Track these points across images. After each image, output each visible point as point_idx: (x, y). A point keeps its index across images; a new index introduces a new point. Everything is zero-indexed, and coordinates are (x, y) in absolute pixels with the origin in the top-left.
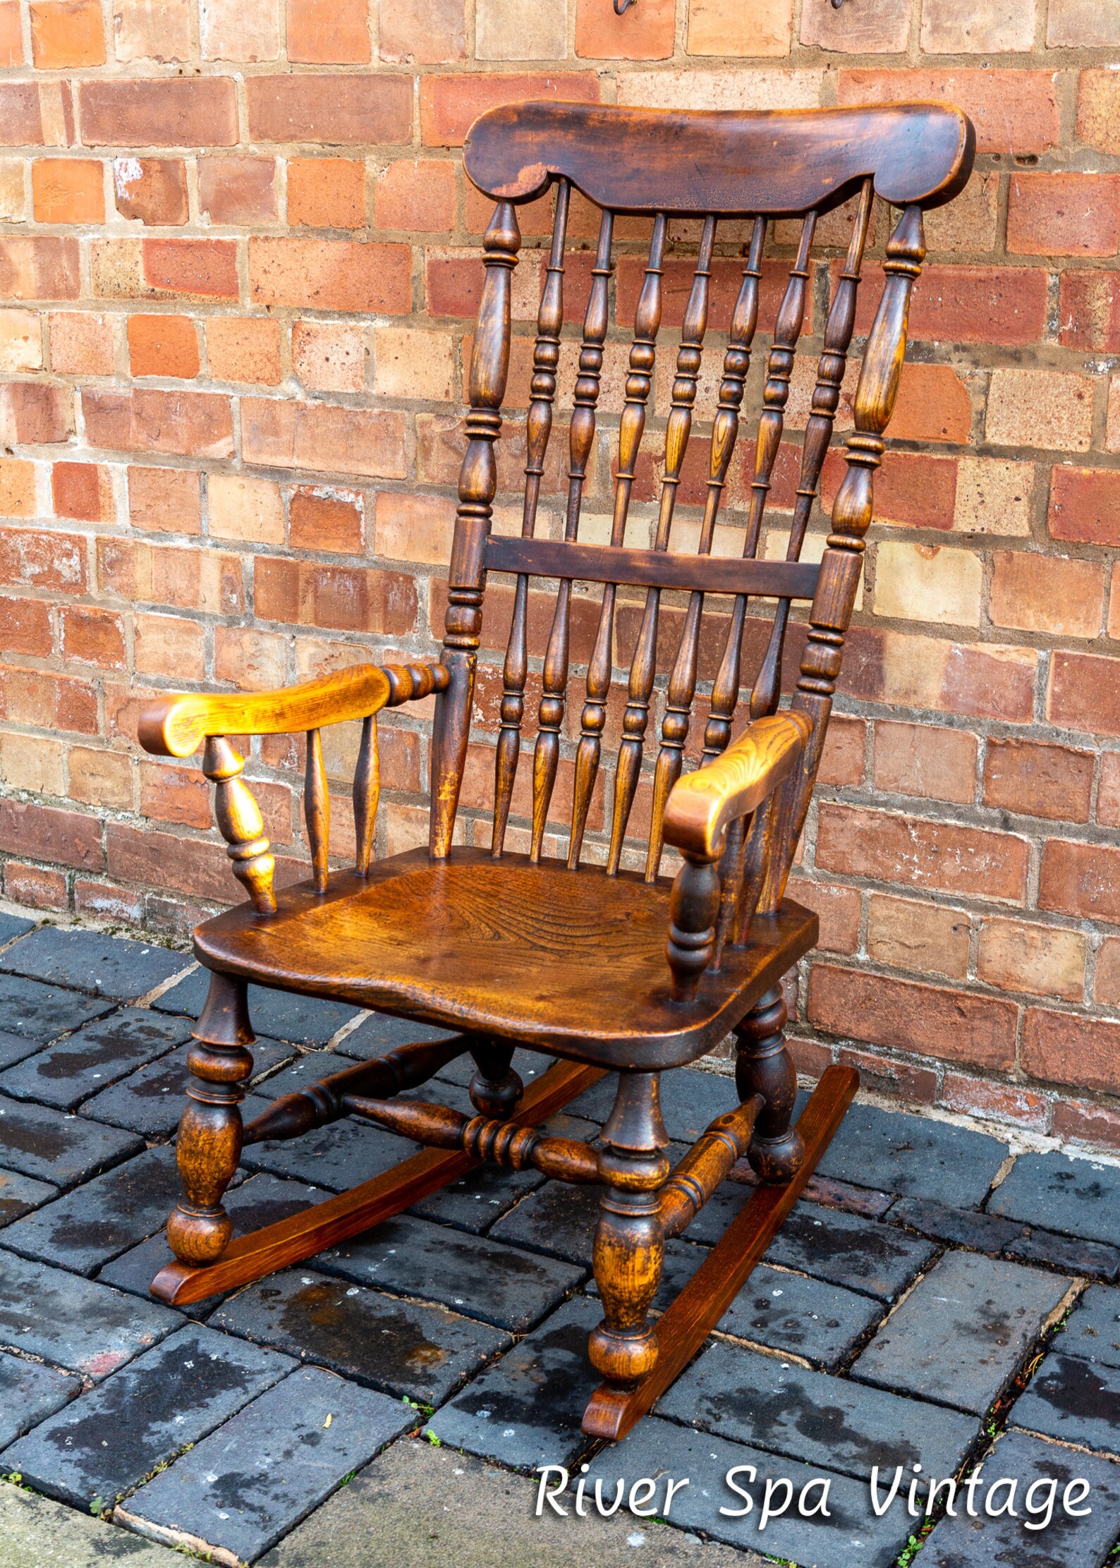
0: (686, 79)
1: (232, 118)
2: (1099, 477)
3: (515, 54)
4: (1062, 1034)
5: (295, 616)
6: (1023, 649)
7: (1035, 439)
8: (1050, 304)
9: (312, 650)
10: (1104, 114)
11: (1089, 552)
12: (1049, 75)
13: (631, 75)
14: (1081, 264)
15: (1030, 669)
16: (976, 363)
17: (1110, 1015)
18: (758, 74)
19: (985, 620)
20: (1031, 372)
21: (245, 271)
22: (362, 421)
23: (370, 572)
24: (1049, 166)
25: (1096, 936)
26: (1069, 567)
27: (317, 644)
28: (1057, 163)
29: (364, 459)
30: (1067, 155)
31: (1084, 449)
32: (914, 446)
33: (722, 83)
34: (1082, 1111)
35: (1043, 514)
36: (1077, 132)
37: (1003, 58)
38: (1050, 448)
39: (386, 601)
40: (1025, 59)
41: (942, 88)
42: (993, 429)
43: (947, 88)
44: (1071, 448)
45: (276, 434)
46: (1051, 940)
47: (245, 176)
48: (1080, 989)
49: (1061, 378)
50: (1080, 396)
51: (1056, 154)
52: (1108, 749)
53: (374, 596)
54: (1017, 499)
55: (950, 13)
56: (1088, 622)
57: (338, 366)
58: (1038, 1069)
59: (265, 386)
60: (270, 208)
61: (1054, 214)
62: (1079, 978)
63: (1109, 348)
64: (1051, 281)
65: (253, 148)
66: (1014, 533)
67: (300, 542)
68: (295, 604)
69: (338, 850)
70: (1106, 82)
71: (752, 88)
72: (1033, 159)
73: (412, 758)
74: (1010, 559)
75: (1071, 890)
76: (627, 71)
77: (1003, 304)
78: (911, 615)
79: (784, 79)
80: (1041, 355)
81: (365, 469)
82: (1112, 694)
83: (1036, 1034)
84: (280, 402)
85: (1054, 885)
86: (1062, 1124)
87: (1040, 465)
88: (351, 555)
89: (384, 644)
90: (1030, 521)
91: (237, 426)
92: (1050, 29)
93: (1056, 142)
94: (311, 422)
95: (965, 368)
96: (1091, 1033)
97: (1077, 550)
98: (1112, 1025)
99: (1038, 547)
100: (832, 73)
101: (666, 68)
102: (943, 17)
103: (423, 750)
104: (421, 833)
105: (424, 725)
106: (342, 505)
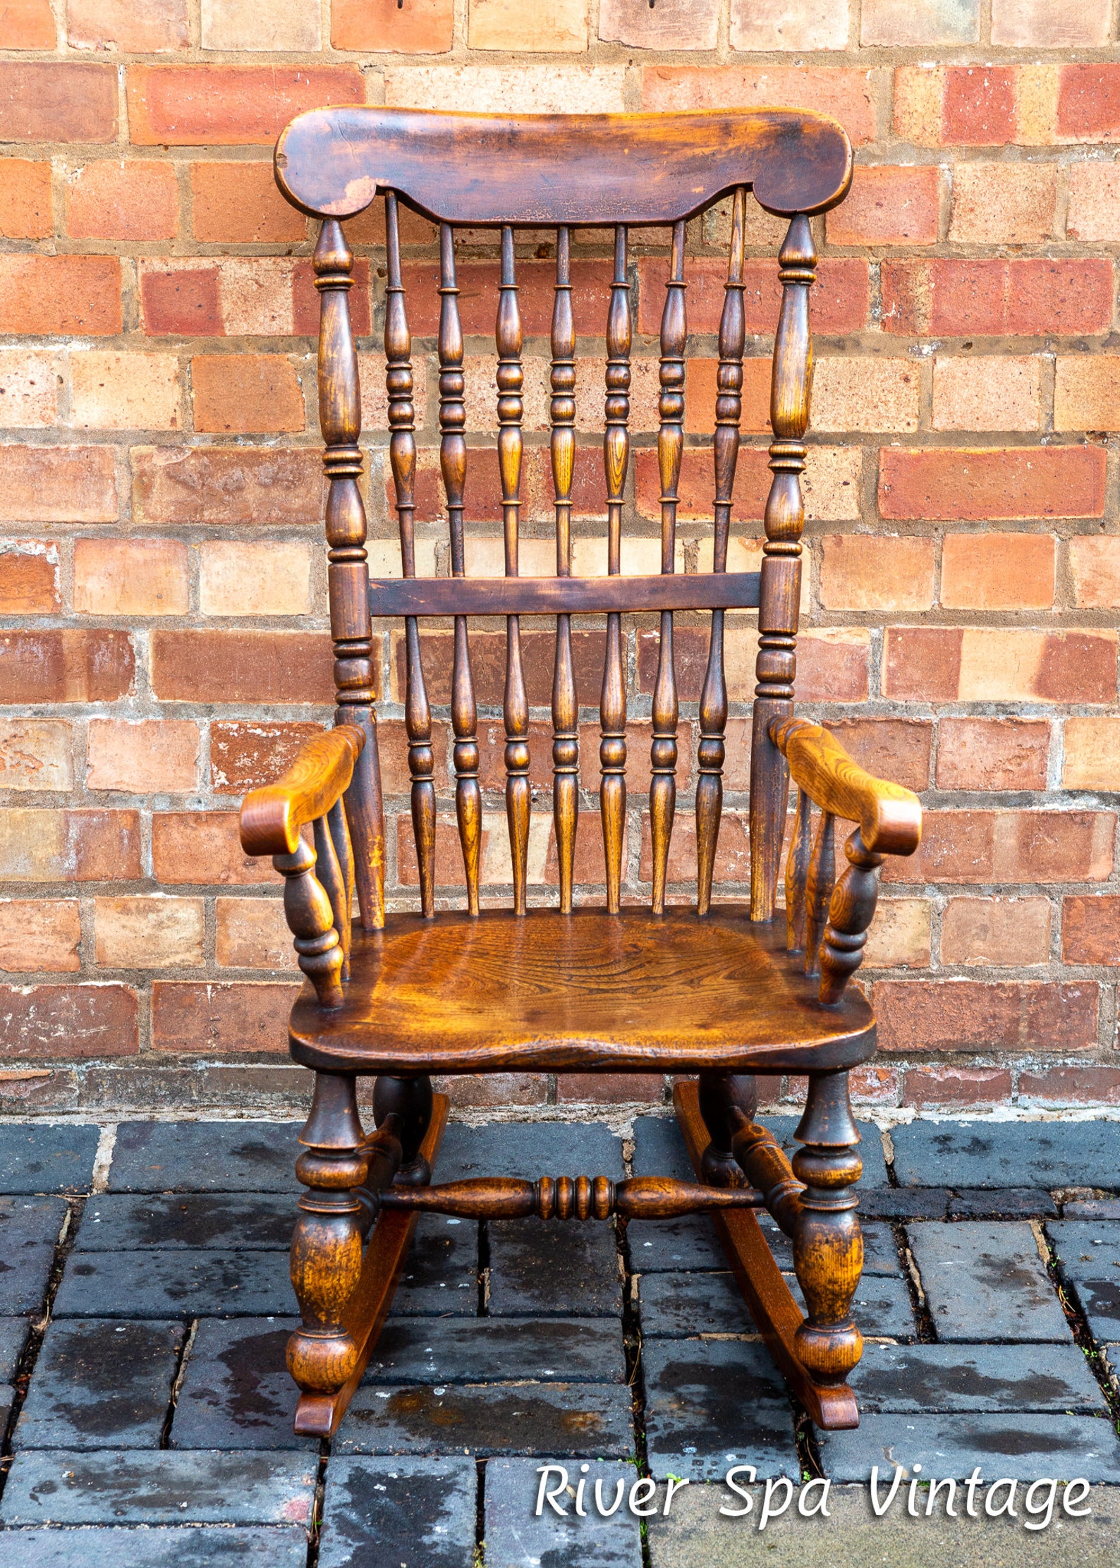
0: (469, 74)
2: (927, 455)
3: (253, 44)
4: (911, 1002)
6: (855, 629)
7: (862, 424)
8: (872, 293)
10: (920, 110)
11: (920, 528)
12: (863, 73)
13: (402, 69)
14: (902, 252)
15: (863, 648)
17: (957, 974)
18: (553, 70)
19: (815, 605)
20: (854, 360)
22: (55, 460)
23: (66, 632)
24: (865, 160)
25: (941, 899)
26: (900, 546)
28: (874, 157)
29: (58, 504)
30: (883, 149)
31: (913, 429)
33: (511, 79)
34: (933, 1075)
35: (870, 492)
36: (893, 126)
37: (816, 56)
38: (878, 431)
39: (90, 663)
40: (841, 57)
41: (755, 85)
42: (819, 418)
43: (759, 84)
44: (899, 429)
46: (895, 911)
48: (927, 953)
49: (887, 363)
50: (907, 380)
51: (872, 147)
52: (944, 716)
53: (75, 661)
54: (846, 483)
55: (760, 11)
56: (920, 595)
57: (19, 399)
58: (888, 1043)
61: (873, 206)
62: (925, 944)
63: (933, 331)
64: (872, 270)
66: (843, 517)
69: (26, 964)
70: (921, 79)
71: (546, 84)
73: (130, 840)
74: (839, 542)
76: (397, 65)
77: (825, 295)
79: (583, 76)
80: (865, 342)
81: (58, 515)
82: (947, 662)
83: (884, 1008)
86: (914, 1093)
87: (867, 449)
88: (40, 616)
89: (88, 713)
90: (859, 505)
92: (864, 29)
93: (873, 137)
96: (940, 995)
97: (907, 527)
98: (961, 983)
99: (868, 529)
100: (634, 69)
101: (444, 62)
102: (753, 15)
103: (146, 829)
104: (144, 925)
105: (145, 799)
106: (27, 559)
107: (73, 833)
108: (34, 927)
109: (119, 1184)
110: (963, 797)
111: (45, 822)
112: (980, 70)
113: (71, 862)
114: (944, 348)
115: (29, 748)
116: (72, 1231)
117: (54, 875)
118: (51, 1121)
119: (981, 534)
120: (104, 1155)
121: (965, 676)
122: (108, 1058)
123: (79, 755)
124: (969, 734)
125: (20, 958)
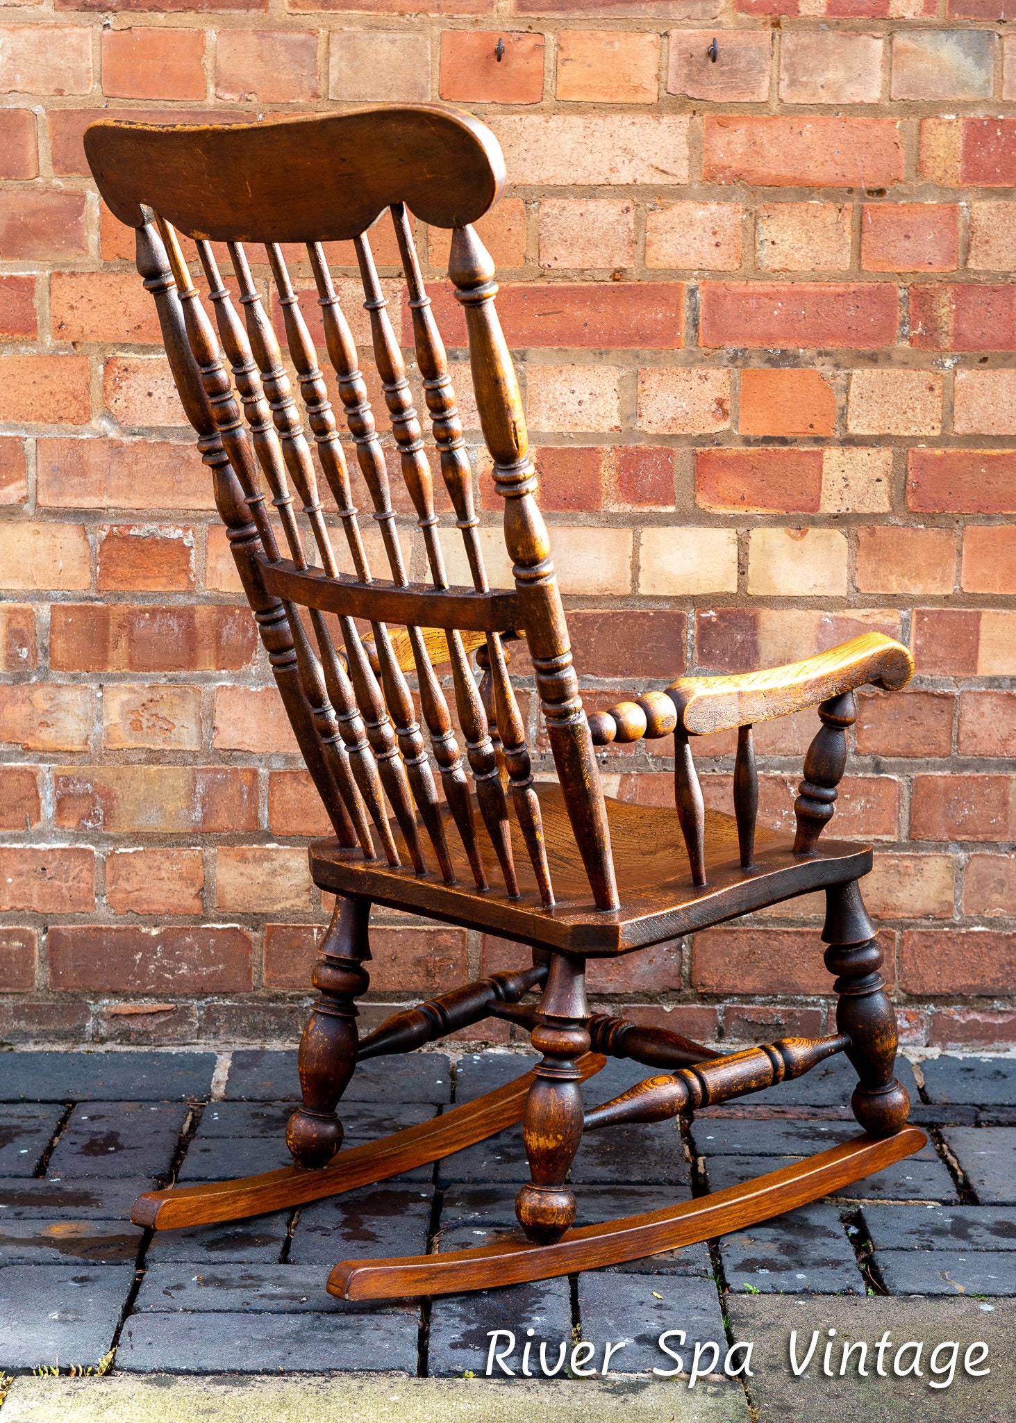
0: (556, 122)
1: (31, 151)
2: (949, 456)
3: (373, 95)
4: (936, 950)
5: (104, 662)
6: (886, 611)
7: (893, 428)
8: (901, 314)
9: (125, 697)
10: (942, 155)
11: (943, 520)
12: (894, 123)
13: (499, 117)
14: (926, 278)
15: (893, 627)
16: (837, 366)
17: (977, 924)
18: (628, 119)
19: (852, 589)
20: (886, 372)
21: (44, 308)
22: (193, 455)
23: (199, 608)
24: (895, 198)
25: (962, 856)
26: (926, 537)
27: (132, 690)
28: (903, 195)
29: (194, 493)
30: (911, 189)
31: (937, 433)
32: (783, 441)
33: (592, 126)
34: (957, 1017)
35: (901, 488)
36: (919, 169)
37: (854, 109)
38: (906, 434)
39: (218, 636)
40: (873, 109)
41: (801, 133)
42: (855, 422)
43: (805, 132)
44: (925, 432)
45: (84, 474)
46: (922, 865)
47: (46, 211)
48: (950, 905)
49: (914, 374)
50: (931, 389)
51: (900, 187)
52: (965, 688)
53: (206, 634)
54: (879, 480)
55: (806, 70)
56: (943, 581)
57: (164, 401)
58: (916, 987)
59: (70, 426)
60: (79, 244)
61: (902, 237)
62: (949, 896)
63: (955, 347)
64: (901, 293)
65: (57, 182)
66: (876, 510)
67: (112, 585)
68: (104, 650)
69: (155, 907)
70: (943, 129)
71: (622, 130)
72: (881, 192)
73: (249, 795)
74: (872, 533)
75: (938, 818)
76: (495, 114)
77: (860, 314)
78: (783, 592)
79: (654, 123)
80: (895, 356)
81: (195, 503)
82: (967, 640)
83: (913, 954)
84: (89, 441)
85: (923, 816)
86: (939, 1033)
87: (897, 450)
88: (176, 593)
89: (216, 680)
90: (890, 499)
91: (31, 469)
92: (894, 85)
93: (902, 178)
94: (129, 459)
95: (828, 371)
96: (963, 943)
97: (931, 519)
98: (980, 932)
99: (897, 521)
100: (697, 119)
101: (535, 112)
102: (800, 73)
103: (264, 787)
104: (259, 873)
105: (266, 758)
106: (167, 542)
107: (200, 788)
108: (163, 874)
109: (235, 1094)
110: (981, 762)
111: (176, 777)
112: (993, 121)
113: (197, 815)
114: (963, 362)
115: (164, 711)
116: (193, 1126)
117: (182, 827)
118: (174, 1050)
119: (997, 526)
120: (221, 1073)
121: (984, 652)
122: (225, 995)
123: (207, 719)
124: (987, 704)
125: (151, 902)
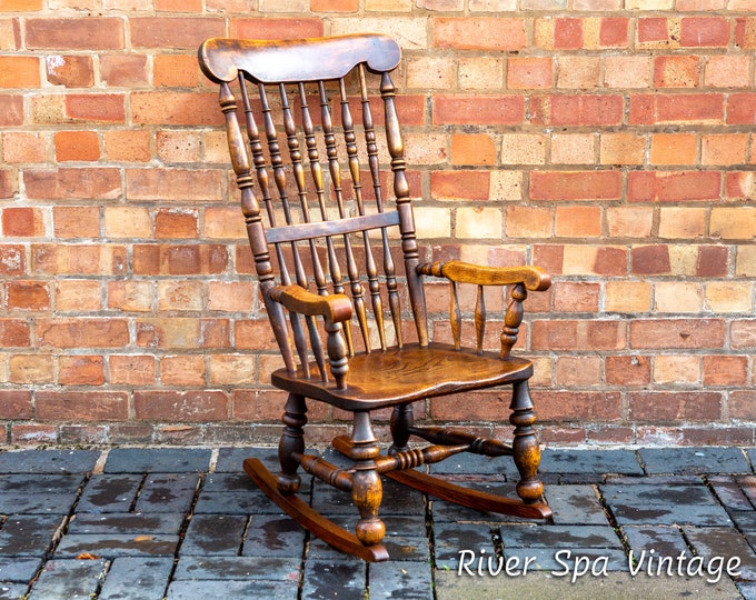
0: (365, 21)
1: (121, 36)
2: (549, 174)
3: (279, 9)
4: (544, 400)
5: (158, 271)
6: (520, 245)
7: (523, 161)
8: (526, 109)
9: (168, 286)
10: (544, 35)
11: (546, 204)
12: (522, 21)
13: (338, 19)
14: (538, 92)
15: (523, 253)
16: (496, 133)
17: (563, 388)
18: (398, 19)
19: (504, 235)
20: (519, 135)
21: (128, 108)
22: (198, 176)
23: (202, 245)
24: (523, 55)
25: (556, 357)
26: (538, 212)
27: (171, 284)
28: (526, 54)
29: (199, 193)
30: (530, 51)
31: (543, 163)
32: (472, 167)
33: (382, 23)
34: (553, 431)
35: (527, 189)
36: (534, 42)
37: (503, 14)
38: (529, 164)
39: (211, 258)
40: (513, 14)
42: (505, 158)
43: (480, 25)
44: (537, 163)
45: (147, 185)
46: (537, 362)
47: (129, 64)
48: (550, 380)
49: (533, 137)
50: (541, 143)
51: (526, 50)
52: (557, 281)
53: (204, 258)
54: (516, 185)
56: (547, 231)
57: (184, 150)
59: (140, 162)
60: (144, 79)
61: (526, 73)
62: (550, 376)
63: (551, 123)
64: (526, 99)
65: (133, 51)
66: (515, 199)
67: (161, 235)
68: (158, 265)
69: (183, 382)
70: (545, 23)
71: (395, 25)
72: (517, 52)
73: (225, 331)
74: (513, 210)
75: (545, 340)
76: (336, 17)
77: (507, 109)
78: (472, 237)
79: (410, 21)
80: (523, 128)
81: (199, 198)
82: (558, 259)
84: (149, 170)
85: (537, 339)
86: (545, 438)
87: (525, 171)
88: (191, 239)
89: (209, 279)
90: (522, 194)
91: (123, 183)
92: (522, 3)
93: (526, 46)
94: (168, 177)
95: (492, 135)
96: (556, 397)
97: (540, 203)
98: (564, 392)
99: (525, 204)
100: (431, 19)
101: (355, 16)
103: (232, 327)
104: (231, 366)
105: (233, 314)
106: (186, 215)
107: (203, 328)
108: (186, 367)
109: (220, 470)
110: (564, 314)
111: (192, 323)
112: (569, 20)
113: (202, 340)
114: (555, 131)
115: (186, 293)
116: (201, 486)
117: (194, 345)
118: (192, 447)
119: (571, 206)
120: (214, 459)
121: (565, 264)
122: (216, 422)
123: (205, 296)
124: (567, 289)
125: (180, 380)
